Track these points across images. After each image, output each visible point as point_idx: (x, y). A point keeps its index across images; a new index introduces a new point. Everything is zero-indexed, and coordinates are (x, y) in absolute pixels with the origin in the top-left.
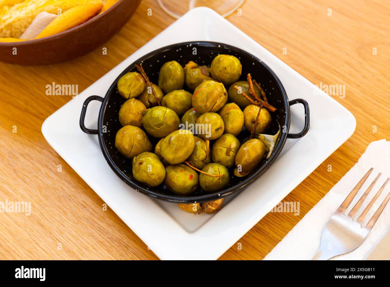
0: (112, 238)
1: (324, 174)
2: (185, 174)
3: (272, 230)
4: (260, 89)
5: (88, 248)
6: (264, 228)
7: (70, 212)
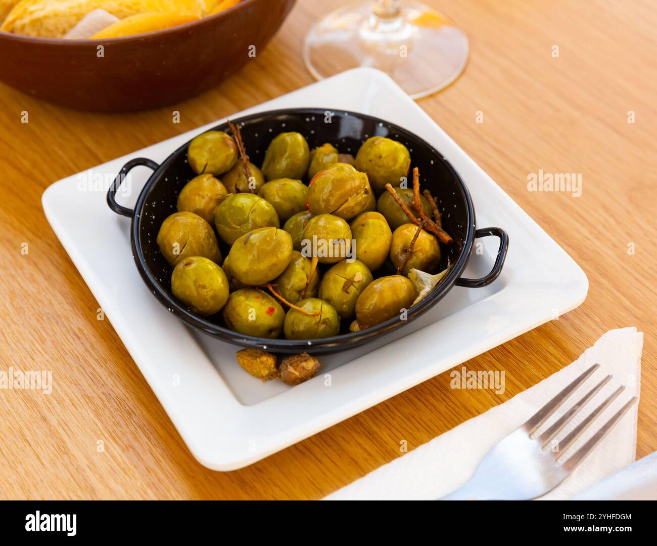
0: (110, 394)
1: (515, 370)
2: (261, 304)
3: (393, 440)
4: (434, 205)
5: (64, 401)
6: (379, 433)
7: (51, 341)
